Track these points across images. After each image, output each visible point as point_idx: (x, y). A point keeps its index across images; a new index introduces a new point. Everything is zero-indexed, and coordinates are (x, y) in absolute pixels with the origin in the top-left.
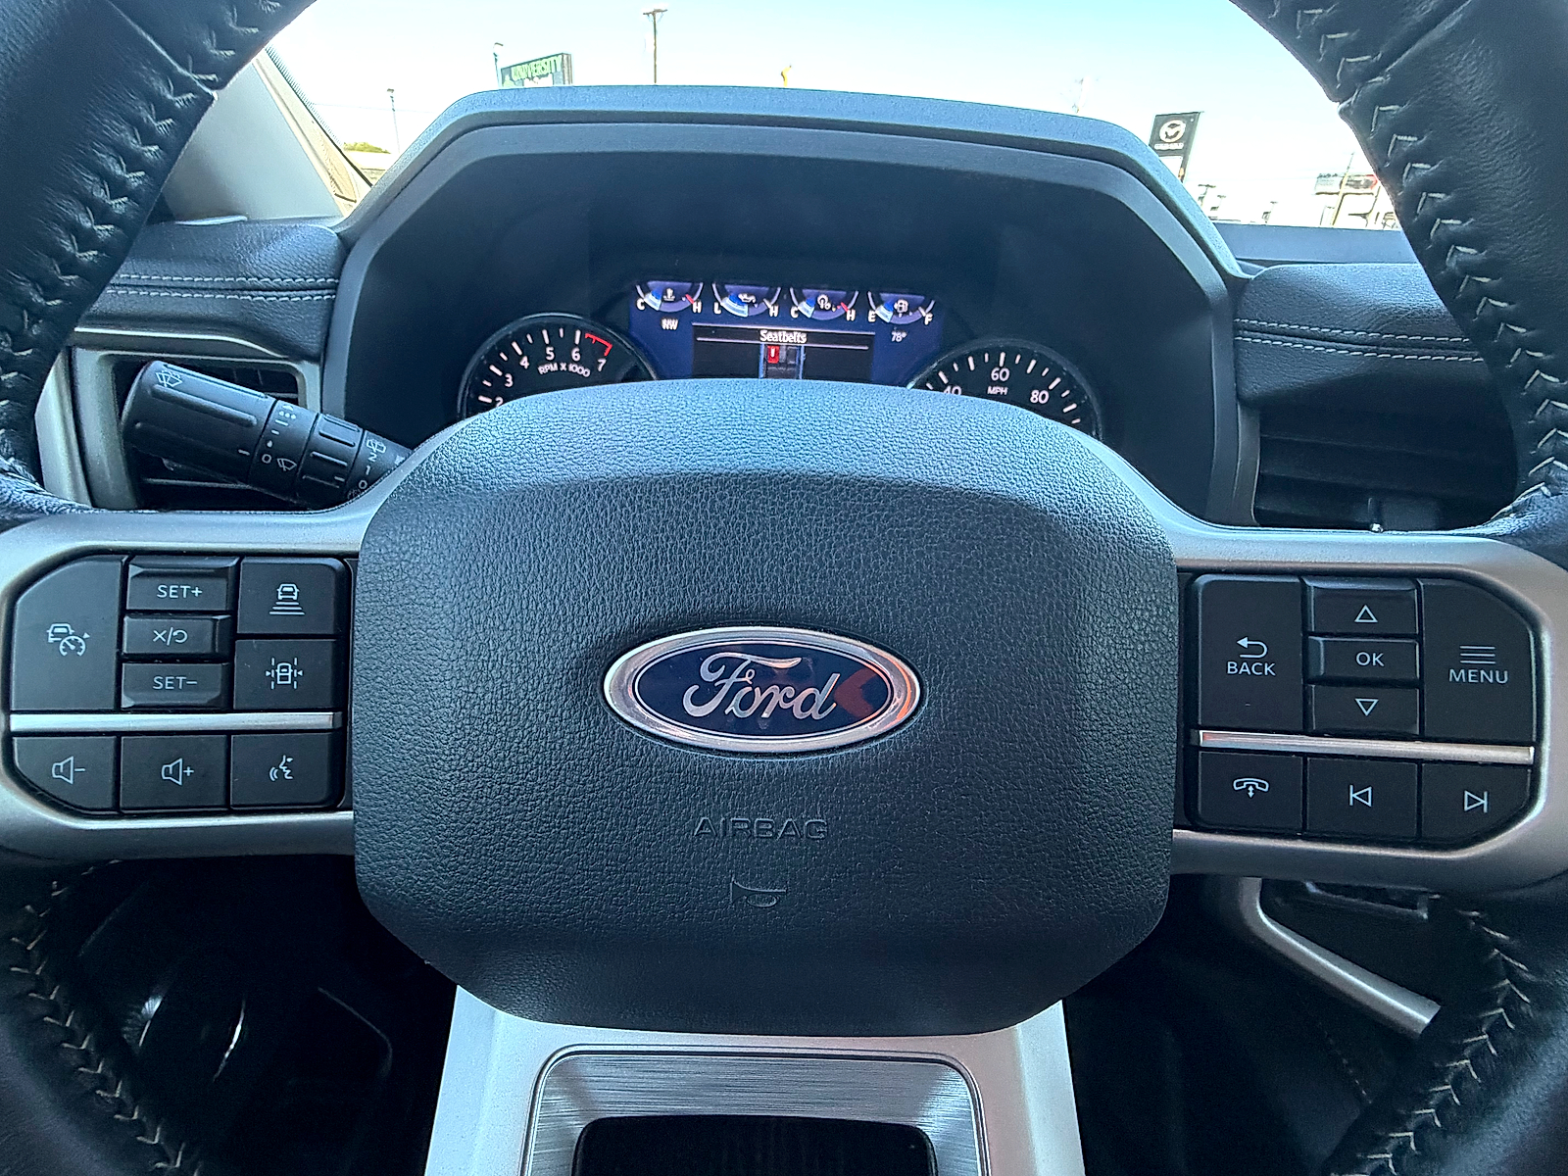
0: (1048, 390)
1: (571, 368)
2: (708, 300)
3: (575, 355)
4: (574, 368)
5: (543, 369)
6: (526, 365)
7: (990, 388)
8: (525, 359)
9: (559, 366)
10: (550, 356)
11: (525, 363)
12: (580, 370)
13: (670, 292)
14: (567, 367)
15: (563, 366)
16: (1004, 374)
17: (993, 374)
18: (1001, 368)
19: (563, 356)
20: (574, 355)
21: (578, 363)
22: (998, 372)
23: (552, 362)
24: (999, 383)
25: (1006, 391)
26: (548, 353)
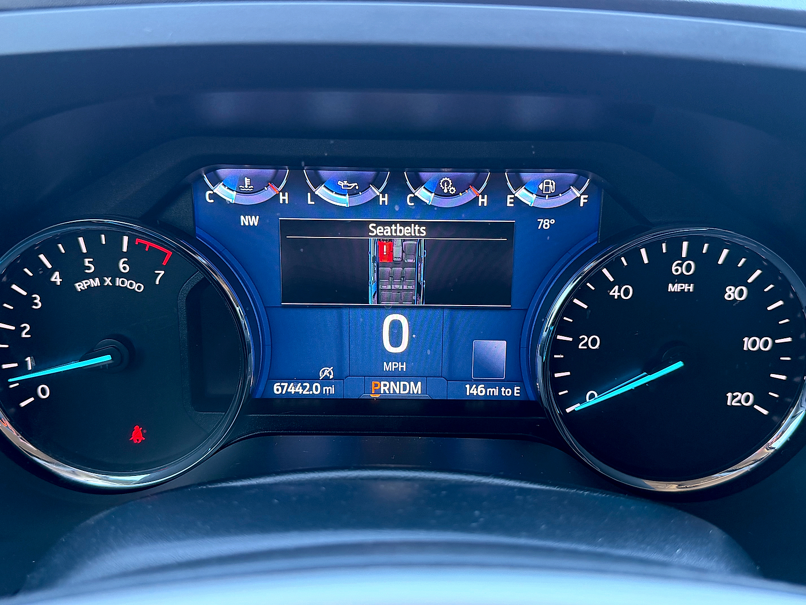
0: (747, 285)
1: (118, 282)
2: (297, 188)
3: (123, 266)
4: (123, 282)
5: (80, 286)
6: (59, 281)
7: (670, 285)
8: (57, 274)
9: (102, 281)
10: (89, 268)
11: (56, 278)
12: (131, 285)
13: (247, 181)
14: (113, 281)
15: (108, 281)
16: (688, 268)
17: (674, 268)
18: (684, 260)
19: (106, 268)
20: (121, 266)
21: (127, 276)
22: (680, 265)
23: (92, 276)
24: (682, 279)
25: (691, 288)
26: (87, 264)
